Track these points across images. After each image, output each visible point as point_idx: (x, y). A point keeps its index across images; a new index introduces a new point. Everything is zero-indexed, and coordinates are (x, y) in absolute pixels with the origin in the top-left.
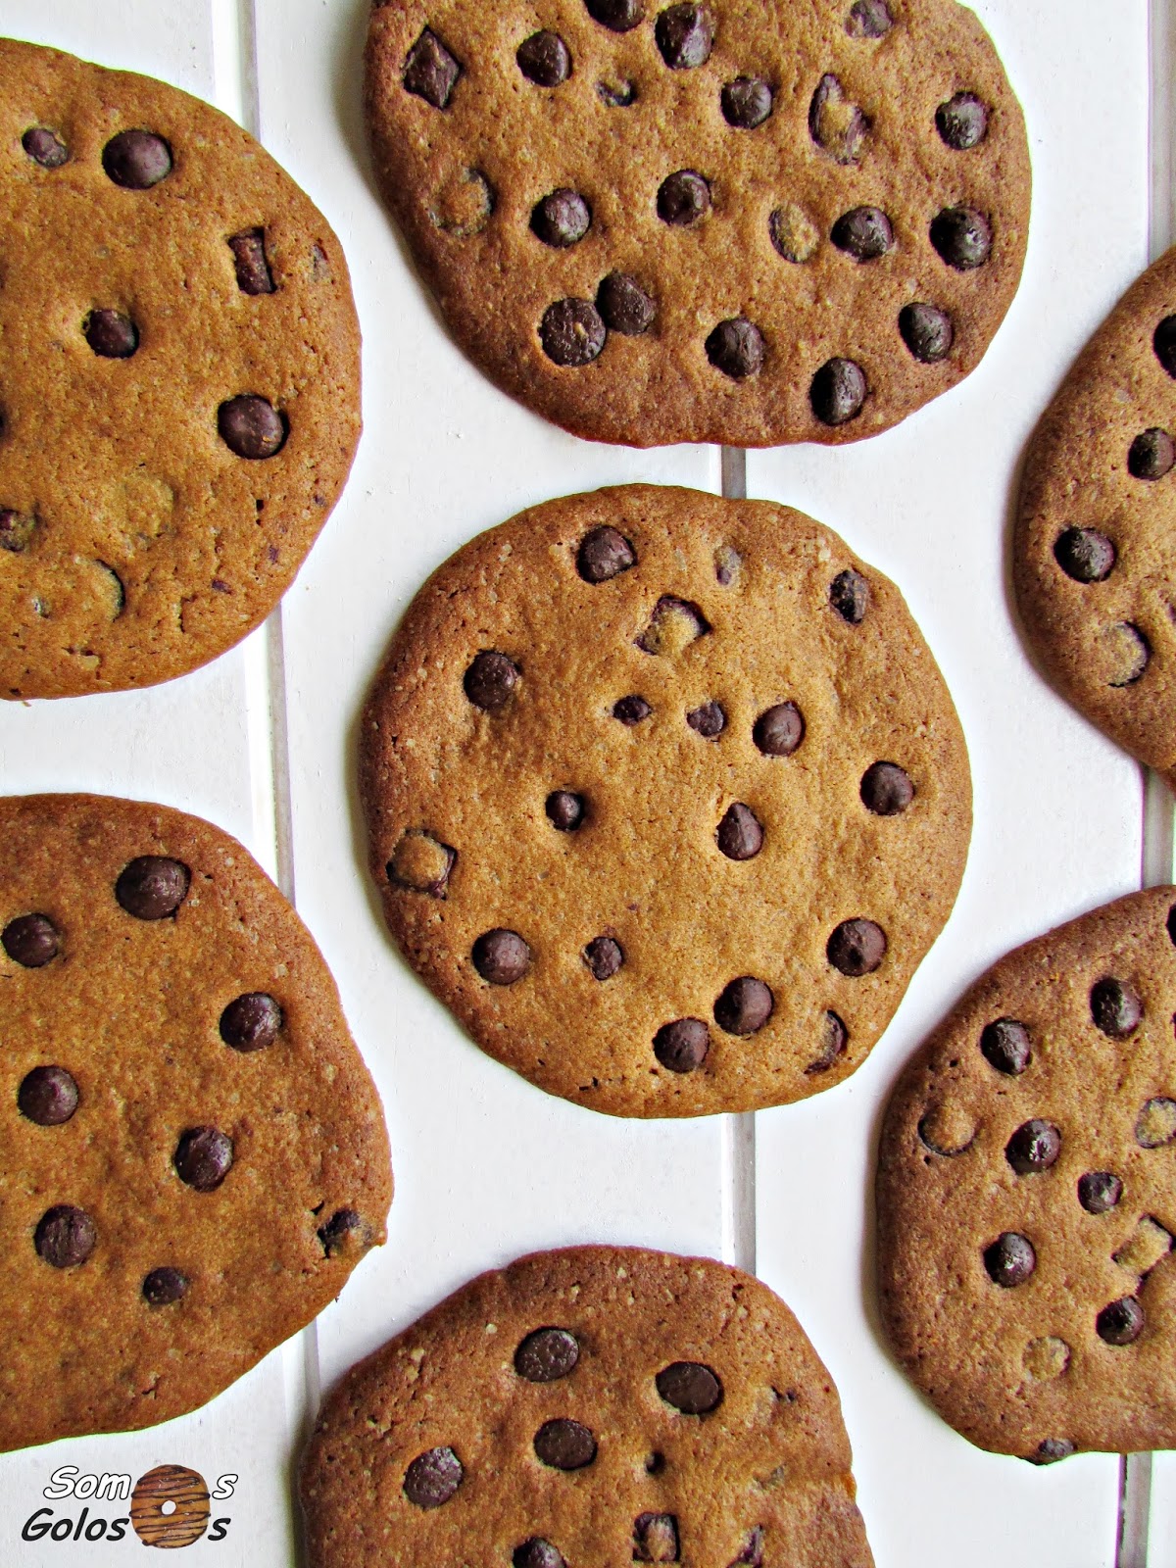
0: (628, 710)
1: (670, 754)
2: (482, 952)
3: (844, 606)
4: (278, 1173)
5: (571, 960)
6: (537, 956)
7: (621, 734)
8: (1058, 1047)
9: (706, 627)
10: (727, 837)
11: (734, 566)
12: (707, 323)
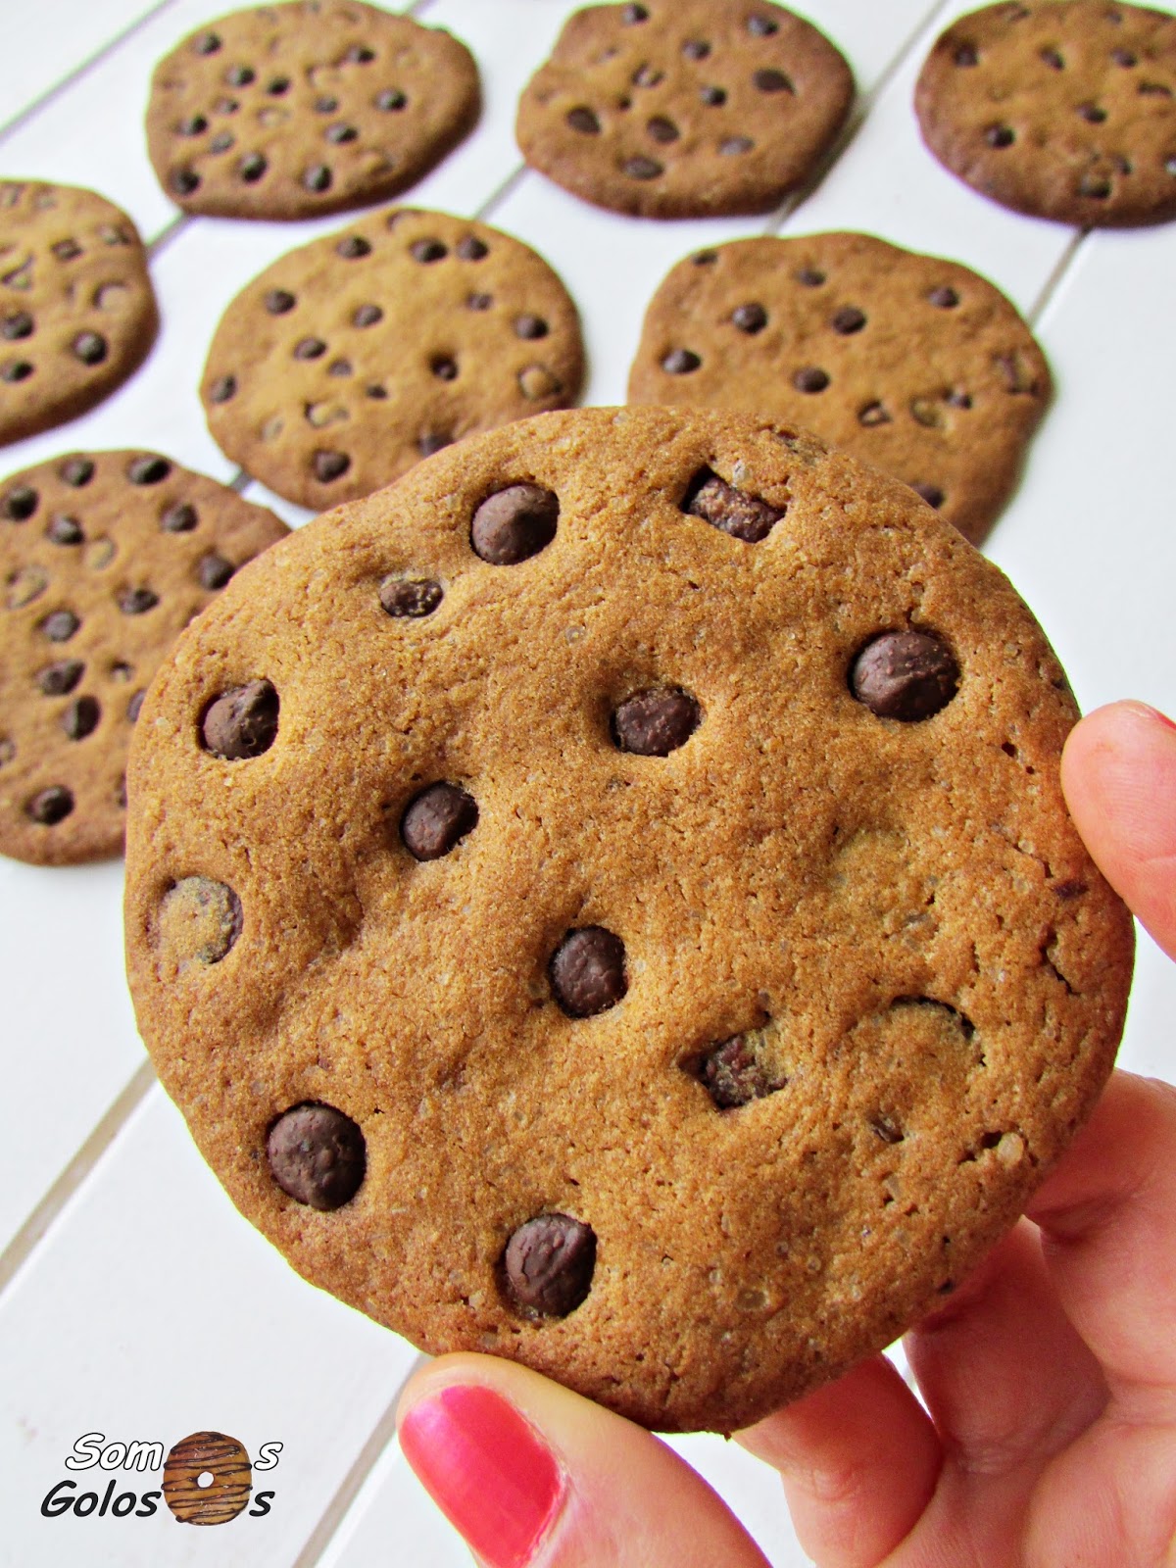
0: (378, 393)
1: (374, 363)
2: (539, 330)
3: (230, 388)
4: (717, 293)
5: (499, 308)
6: (513, 320)
7: (391, 385)
8: (294, 165)
9: (308, 408)
10: (376, 316)
11: (270, 429)
12: (184, 537)
